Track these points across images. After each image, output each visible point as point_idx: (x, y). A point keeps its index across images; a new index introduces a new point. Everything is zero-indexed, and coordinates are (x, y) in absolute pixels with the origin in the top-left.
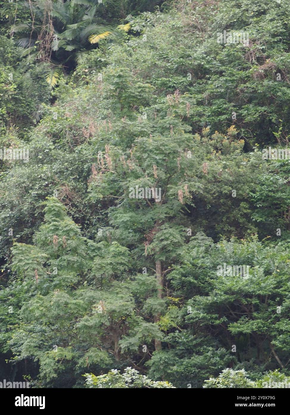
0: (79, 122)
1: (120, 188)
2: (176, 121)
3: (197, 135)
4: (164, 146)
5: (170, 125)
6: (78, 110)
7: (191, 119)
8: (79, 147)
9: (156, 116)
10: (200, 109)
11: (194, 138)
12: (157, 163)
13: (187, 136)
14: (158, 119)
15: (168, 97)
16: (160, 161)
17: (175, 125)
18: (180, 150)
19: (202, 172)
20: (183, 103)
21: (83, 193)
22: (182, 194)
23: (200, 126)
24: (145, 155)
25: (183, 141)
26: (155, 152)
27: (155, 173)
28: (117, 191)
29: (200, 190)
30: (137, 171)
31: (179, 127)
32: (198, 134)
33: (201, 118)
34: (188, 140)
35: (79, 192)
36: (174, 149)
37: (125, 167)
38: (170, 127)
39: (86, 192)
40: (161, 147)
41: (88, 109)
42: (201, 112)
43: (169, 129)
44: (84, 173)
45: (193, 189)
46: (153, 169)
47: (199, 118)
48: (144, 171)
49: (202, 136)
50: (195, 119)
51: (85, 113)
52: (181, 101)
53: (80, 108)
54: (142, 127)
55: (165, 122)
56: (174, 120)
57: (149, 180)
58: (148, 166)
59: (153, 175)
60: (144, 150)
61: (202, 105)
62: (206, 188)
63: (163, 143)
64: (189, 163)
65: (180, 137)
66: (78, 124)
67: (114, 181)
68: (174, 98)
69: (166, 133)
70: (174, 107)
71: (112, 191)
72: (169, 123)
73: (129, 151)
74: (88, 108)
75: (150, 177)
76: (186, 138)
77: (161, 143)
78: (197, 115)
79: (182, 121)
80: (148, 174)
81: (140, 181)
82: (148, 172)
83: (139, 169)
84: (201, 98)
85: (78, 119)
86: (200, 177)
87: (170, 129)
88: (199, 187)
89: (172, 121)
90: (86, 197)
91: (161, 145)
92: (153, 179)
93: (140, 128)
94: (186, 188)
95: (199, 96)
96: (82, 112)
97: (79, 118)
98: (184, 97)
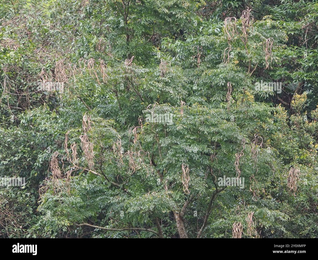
0: (31, 60)
1: (106, 208)
2: (241, 75)
3: (279, 108)
4: (208, 126)
5: (227, 81)
6: (29, 34)
7: (271, 73)
8: (30, 114)
9: (199, 61)
10: (291, 53)
11: (272, 113)
12: (191, 160)
13: (262, 107)
14: (201, 68)
15: (227, 22)
16: (196, 157)
17: (237, 83)
18: (241, 136)
19: (285, 187)
20: (257, 38)
21: (29, 215)
22: (241, 231)
23: (289, 91)
24: (165, 142)
25: (251, 119)
26: (188, 136)
27: (186, 181)
28: (101, 216)
29: (278, 226)
30: (145, 174)
31: (246, 88)
32: (283, 105)
33: (292, 72)
34: (261, 117)
35: (21, 210)
36: (229, 134)
37: (121, 164)
38: (225, 85)
39: (35, 213)
40: (201, 129)
41: (53, 35)
42: (292, 58)
43: (224, 88)
44: (32, 172)
45: (264, 223)
46: (181, 174)
47: (287, 72)
48: (162, 176)
49: (291, 111)
50: (278, 72)
51: (45, 43)
52: (254, 32)
53: (34, 31)
54: (167, 84)
55: (216, 75)
56: (236, 72)
57: (170, 195)
58: (170, 166)
59: (181, 185)
60: (162, 131)
61: (297, 44)
62: (292, 223)
63: (207, 120)
64: (259, 166)
65: (245, 109)
66: (30, 64)
67: (95, 193)
68: (241, 25)
69: (217, 97)
70: (237, 44)
71: (90, 214)
72: (225, 78)
73: (131, 132)
74: (51, 31)
75: (174, 189)
76: (257, 111)
77: (202, 118)
78: (283, 66)
79: (253, 75)
80: (170, 183)
81: (151, 198)
82: (171, 179)
83: (149, 171)
84: (296, 29)
85: (29, 54)
86: (280, 198)
87: (227, 90)
88: (277, 219)
89: (231, 75)
90: (35, 223)
91: (203, 123)
92: (180, 193)
93: (160, 85)
94: (249, 218)
95: (292, 25)
96: (38, 41)
97: (32, 52)
98: (261, 25)
